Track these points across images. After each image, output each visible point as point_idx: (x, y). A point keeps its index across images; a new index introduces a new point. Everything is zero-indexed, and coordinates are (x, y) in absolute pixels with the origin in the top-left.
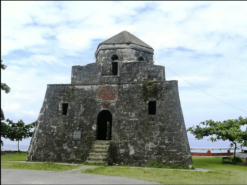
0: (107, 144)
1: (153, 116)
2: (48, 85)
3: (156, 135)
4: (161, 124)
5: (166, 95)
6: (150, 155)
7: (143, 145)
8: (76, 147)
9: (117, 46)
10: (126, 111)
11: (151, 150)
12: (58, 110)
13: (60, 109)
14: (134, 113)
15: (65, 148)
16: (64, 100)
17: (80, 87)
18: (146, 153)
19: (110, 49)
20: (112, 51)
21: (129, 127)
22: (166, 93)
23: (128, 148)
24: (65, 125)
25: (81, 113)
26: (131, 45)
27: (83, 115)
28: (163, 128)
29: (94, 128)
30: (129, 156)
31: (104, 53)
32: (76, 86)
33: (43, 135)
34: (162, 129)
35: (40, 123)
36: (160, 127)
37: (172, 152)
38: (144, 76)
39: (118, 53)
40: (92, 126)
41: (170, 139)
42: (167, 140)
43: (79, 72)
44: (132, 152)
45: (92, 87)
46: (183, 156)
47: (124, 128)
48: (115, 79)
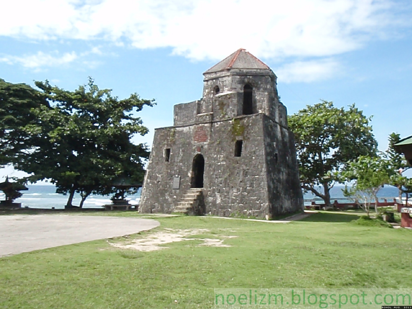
0: (197, 192)
1: (238, 158)
2: (155, 129)
3: (240, 180)
4: (245, 167)
5: (252, 131)
6: (234, 203)
7: (228, 192)
8: (175, 197)
9: (218, 75)
10: (216, 154)
11: (234, 198)
12: (162, 157)
13: (164, 156)
14: (222, 156)
15: (167, 198)
16: (167, 145)
17: (181, 129)
18: (230, 201)
19: (212, 79)
20: (214, 81)
21: (217, 172)
22: (252, 130)
23: (215, 196)
24: (167, 172)
25: (180, 158)
26: (232, 70)
27: (181, 161)
28: (247, 172)
29: (190, 175)
30: (216, 205)
31: (207, 84)
32: (177, 129)
33: (150, 185)
34: (246, 174)
35: (149, 172)
36: (244, 170)
37: (252, 200)
38: (233, 111)
39: (219, 83)
40: (188, 173)
41: (251, 185)
42: (249, 186)
43: (179, 111)
44: (219, 201)
45: (189, 128)
46: (262, 205)
47: (213, 174)
48: (208, 117)
